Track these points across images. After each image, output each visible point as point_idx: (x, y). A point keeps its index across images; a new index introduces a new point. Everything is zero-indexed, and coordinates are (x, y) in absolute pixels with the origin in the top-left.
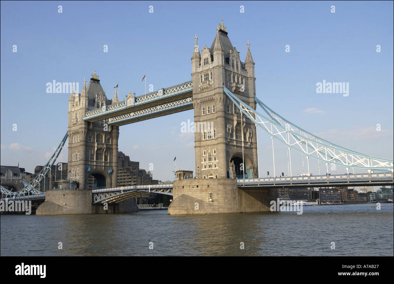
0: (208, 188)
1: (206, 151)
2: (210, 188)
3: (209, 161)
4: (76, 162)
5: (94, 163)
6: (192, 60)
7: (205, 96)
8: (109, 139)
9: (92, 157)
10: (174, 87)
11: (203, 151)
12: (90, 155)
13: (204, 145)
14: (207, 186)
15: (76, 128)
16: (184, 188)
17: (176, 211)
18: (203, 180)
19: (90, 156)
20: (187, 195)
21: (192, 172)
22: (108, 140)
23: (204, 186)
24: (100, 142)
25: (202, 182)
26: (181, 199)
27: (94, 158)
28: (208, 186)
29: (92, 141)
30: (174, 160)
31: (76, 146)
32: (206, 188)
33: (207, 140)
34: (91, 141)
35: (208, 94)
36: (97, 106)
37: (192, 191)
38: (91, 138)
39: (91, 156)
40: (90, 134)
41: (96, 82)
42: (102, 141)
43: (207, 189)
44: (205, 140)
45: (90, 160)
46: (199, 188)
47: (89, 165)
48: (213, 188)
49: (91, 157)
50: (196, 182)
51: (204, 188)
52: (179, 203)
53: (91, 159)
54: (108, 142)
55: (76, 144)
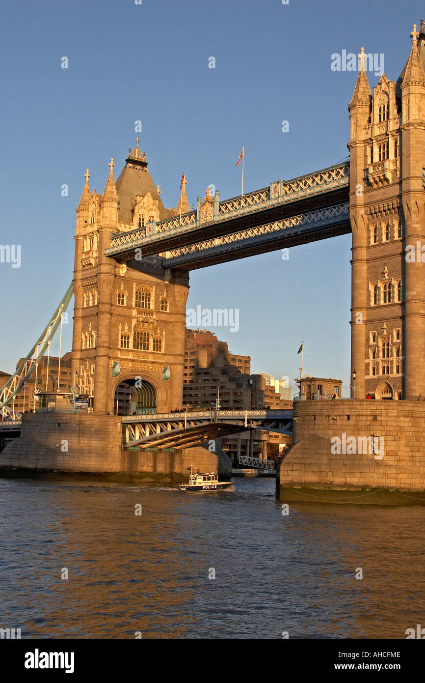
0: (372, 423)
1: (376, 331)
2: (377, 423)
3: (384, 356)
4: (90, 351)
5: (129, 355)
6: (349, 110)
7: (378, 198)
8: (164, 301)
9: (125, 342)
10: (308, 177)
11: (371, 333)
12: (120, 336)
13: (374, 318)
14: (371, 418)
15: (90, 273)
16: (316, 421)
17: (294, 473)
18: (362, 403)
19: (120, 339)
20: (322, 436)
21: (340, 382)
22: (163, 303)
23: (364, 418)
24: (143, 307)
25: (358, 407)
26: (307, 446)
27: (128, 342)
28: (375, 418)
29: (125, 305)
30: (299, 352)
31: (90, 314)
32: (368, 423)
33: (380, 307)
34: (123, 304)
35: (384, 193)
36: (140, 223)
37: (334, 427)
38: (123, 297)
39: (122, 338)
40: (122, 287)
41: (139, 167)
42: (149, 304)
43: (370, 425)
44: (375, 305)
45: (119, 347)
46: (351, 422)
47: (118, 358)
48: (384, 423)
49: (122, 342)
50: (345, 407)
51: (363, 423)
52: (300, 456)
53: (122, 346)
54: (163, 306)
55: (90, 309)
